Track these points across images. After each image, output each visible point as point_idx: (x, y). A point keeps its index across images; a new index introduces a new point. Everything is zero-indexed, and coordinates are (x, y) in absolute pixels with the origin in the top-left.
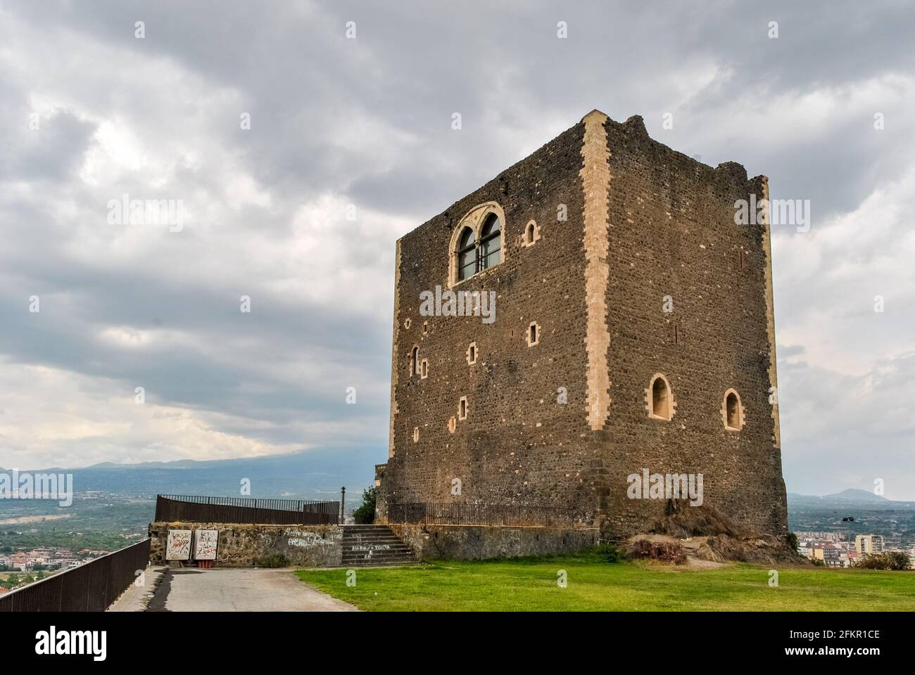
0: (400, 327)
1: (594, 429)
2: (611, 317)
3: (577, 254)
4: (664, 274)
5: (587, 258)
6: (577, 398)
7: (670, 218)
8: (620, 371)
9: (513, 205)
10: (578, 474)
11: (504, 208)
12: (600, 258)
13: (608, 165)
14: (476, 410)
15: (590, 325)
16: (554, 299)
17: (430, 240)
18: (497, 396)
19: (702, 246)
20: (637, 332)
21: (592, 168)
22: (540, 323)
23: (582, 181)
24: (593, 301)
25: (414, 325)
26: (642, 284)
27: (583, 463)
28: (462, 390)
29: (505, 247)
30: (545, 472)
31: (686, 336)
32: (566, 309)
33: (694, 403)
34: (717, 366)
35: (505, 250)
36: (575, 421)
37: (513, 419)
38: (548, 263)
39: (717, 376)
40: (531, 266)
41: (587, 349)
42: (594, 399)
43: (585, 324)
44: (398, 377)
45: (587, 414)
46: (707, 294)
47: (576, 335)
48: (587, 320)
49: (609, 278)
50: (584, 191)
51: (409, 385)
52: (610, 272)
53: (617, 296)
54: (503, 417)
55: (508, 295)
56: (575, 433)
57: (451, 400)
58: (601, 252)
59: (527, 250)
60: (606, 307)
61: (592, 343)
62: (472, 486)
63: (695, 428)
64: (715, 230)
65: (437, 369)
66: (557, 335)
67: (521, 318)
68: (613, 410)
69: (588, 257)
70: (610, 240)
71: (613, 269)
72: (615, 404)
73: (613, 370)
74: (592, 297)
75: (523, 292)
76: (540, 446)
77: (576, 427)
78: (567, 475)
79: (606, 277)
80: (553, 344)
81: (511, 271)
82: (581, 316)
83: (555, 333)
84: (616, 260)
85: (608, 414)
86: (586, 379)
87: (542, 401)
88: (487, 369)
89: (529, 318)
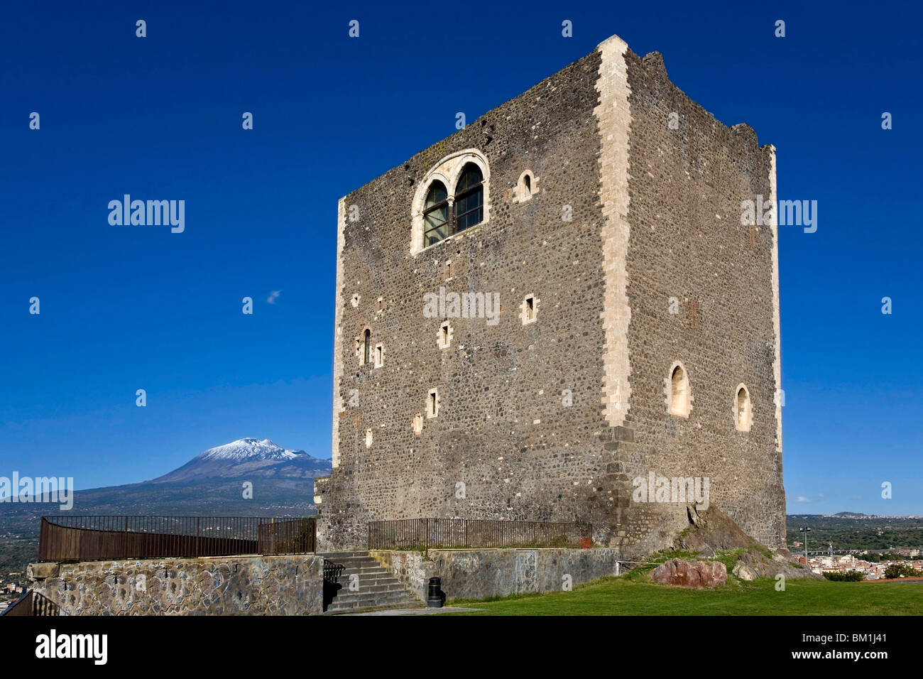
0: (345, 305)
1: (612, 425)
2: (631, 287)
3: (591, 209)
4: (683, 243)
5: (605, 214)
6: (589, 388)
7: (689, 178)
8: (640, 355)
9: (501, 152)
10: (590, 482)
11: (488, 156)
12: (621, 215)
13: (629, 104)
14: (450, 405)
15: (608, 296)
16: (559, 265)
17: (386, 198)
18: (479, 387)
19: (718, 216)
20: (657, 309)
21: (611, 105)
22: (539, 295)
23: (597, 122)
24: (612, 267)
25: (363, 302)
26: (662, 252)
27: (598, 468)
28: (431, 381)
29: (490, 203)
30: (545, 480)
31: (703, 319)
32: (576, 277)
33: (710, 398)
34: (730, 357)
35: (490, 207)
36: (587, 416)
37: (502, 415)
38: (550, 222)
39: (730, 368)
40: (527, 226)
41: (604, 327)
42: (614, 388)
43: (601, 295)
44: (343, 366)
45: (604, 407)
46: (722, 272)
47: (589, 309)
48: (604, 291)
49: (630, 241)
50: (600, 133)
51: (358, 376)
52: (631, 233)
53: (638, 263)
54: (487, 412)
55: (494, 263)
56: (587, 431)
57: (417, 395)
58: (622, 207)
59: (520, 207)
60: (627, 275)
61: (611, 319)
62: (446, 500)
63: (710, 427)
64: (729, 199)
65: (395, 355)
66: (563, 309)
67: (513, 290)
68: (634, 402)
69: (605, 212)
70: (631, 194)
71: (634, 229)
72: (636, 394)
73: (634, 353)
74: (611, 261)
75: (515, 258)
76: (538, 448)
77: (588, 423)
78: (576, 483)
79: (627, 239)
80: (557, 321)
81: (498, 233)
82: (596, 285)
83: (560, 307)
84: (637, 220)
85: (628, 406)
86: (602, 363)
87: (541, 392)
88: (465, 353)
89: (523, 289)
